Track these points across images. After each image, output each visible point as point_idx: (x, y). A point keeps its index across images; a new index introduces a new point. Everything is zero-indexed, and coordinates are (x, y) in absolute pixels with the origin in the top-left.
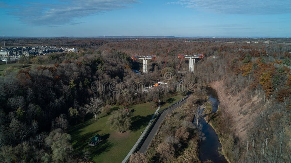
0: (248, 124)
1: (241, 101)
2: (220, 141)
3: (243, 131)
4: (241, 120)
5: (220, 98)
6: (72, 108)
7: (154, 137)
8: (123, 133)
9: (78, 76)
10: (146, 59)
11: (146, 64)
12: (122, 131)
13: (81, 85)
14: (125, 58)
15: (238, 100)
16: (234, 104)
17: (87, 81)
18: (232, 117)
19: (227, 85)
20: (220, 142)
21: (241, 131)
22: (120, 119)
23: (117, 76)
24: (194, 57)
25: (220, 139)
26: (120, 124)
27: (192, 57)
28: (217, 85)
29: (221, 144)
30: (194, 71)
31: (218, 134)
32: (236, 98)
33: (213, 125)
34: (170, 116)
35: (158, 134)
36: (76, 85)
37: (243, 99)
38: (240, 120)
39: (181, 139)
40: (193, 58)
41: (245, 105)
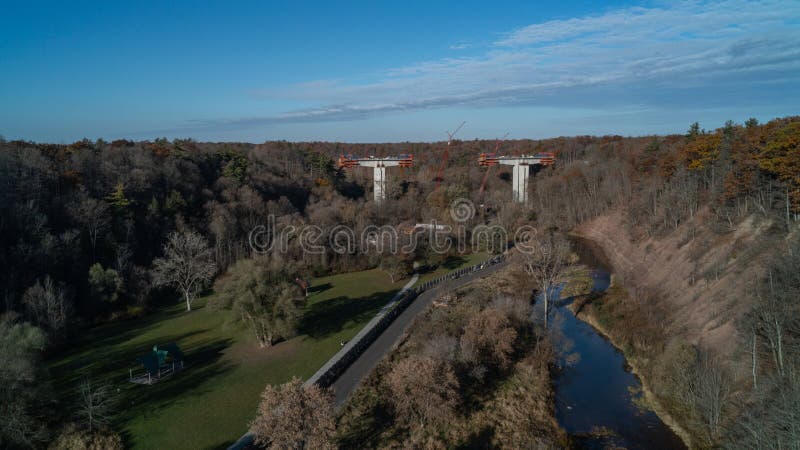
0: (734, 303)
1: (692, 245)
2: (631, 368)
3: (718, 326)
4: (702, 298)
5: (612, 258)
6: (99, 266)
7: (386, 357)
8: (273, 343)
9: (147, 181)
10: (383, 166)
11: (384, 179)
12: (270, 339)
13: (153, 207)
14: (321, 163)
15: (680, 246)
16: (669, 259)
17: (179, 200)
18: (666, 296)
19: (637, 215)
20: (634, 371)
21: (712, 328)
22: (260, 289)
23: (285, 197)
24: (526, 161)
25: (632, 362)
26: (257, 307)
27: (522, 161)
28: (600, 229)
29: (636, 376)
30: (526, 199)
31: (621, 347)
32: (671, 241)
33: (600, 321)
34: (448, 297)
35: (403, 347)
36: (133, 203)
37: (699, 238)
38: (695, 299)
39: (485, 351)
40: (524, 164)
41: (707, 254)
